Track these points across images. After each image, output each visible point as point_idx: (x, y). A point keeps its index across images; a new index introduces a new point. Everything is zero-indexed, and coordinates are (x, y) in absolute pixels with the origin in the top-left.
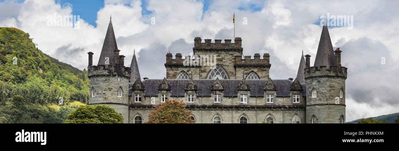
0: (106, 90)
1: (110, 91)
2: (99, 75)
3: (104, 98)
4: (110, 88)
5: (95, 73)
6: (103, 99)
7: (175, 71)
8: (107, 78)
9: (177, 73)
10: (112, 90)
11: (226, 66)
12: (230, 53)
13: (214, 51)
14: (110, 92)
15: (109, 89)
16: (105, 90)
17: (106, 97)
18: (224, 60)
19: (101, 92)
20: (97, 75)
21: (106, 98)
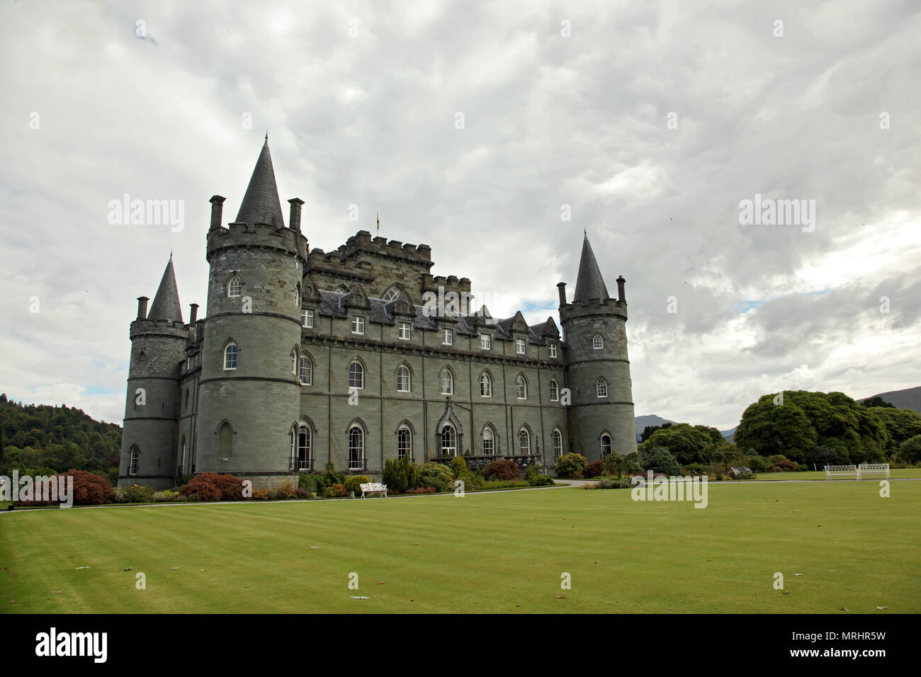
0: (273, 283)
1: (282, 287)
2: (258, 247)
3: (267, 301)
4: (281, 280)
5: (247, 240)
6: (264, 303)
7: (329, 284)
8: (276, 257)
9: (332, 287)
10: (285, 286)
11: (409, 287)
12: (415, 267)
13: (391, 260)
14: (281, 289)
15: (279, 282)
16: (270, 284)
17: (273, 300)
18: (406, 278)
19: (260, 287)
20: (252, 246)
21: (273, 302)
